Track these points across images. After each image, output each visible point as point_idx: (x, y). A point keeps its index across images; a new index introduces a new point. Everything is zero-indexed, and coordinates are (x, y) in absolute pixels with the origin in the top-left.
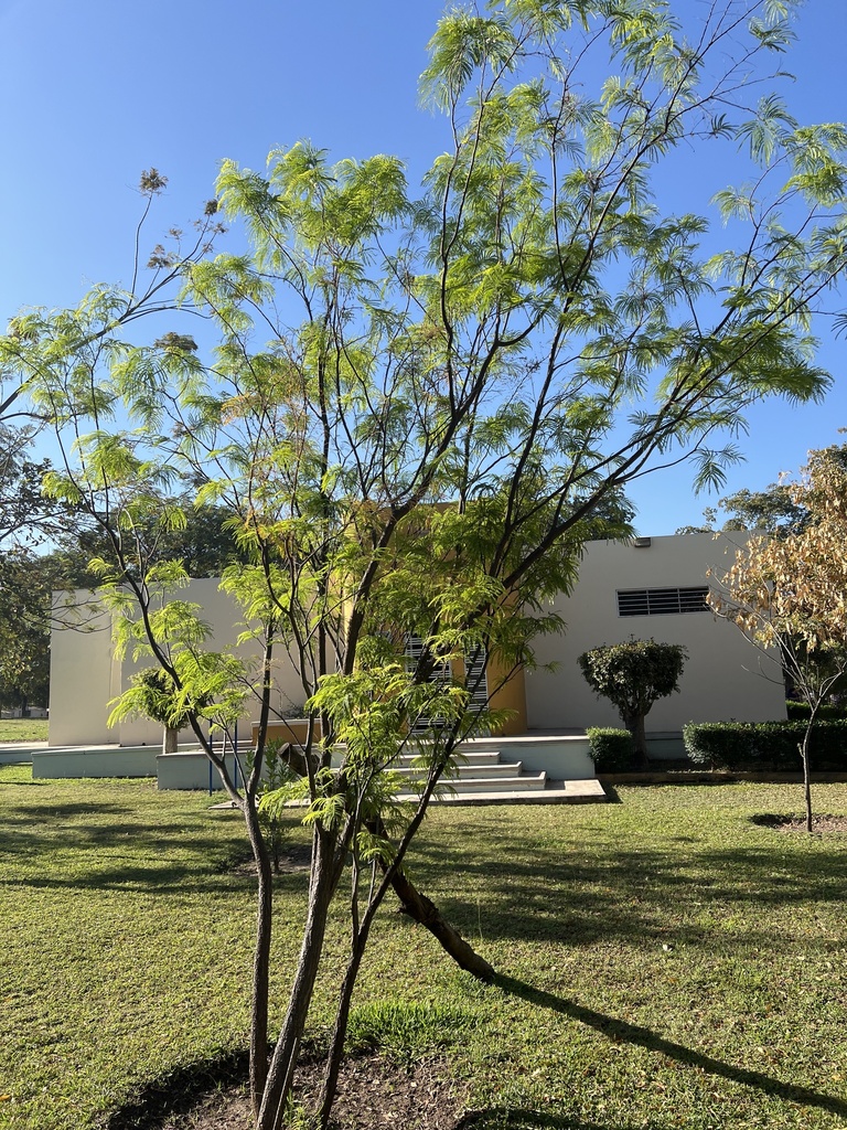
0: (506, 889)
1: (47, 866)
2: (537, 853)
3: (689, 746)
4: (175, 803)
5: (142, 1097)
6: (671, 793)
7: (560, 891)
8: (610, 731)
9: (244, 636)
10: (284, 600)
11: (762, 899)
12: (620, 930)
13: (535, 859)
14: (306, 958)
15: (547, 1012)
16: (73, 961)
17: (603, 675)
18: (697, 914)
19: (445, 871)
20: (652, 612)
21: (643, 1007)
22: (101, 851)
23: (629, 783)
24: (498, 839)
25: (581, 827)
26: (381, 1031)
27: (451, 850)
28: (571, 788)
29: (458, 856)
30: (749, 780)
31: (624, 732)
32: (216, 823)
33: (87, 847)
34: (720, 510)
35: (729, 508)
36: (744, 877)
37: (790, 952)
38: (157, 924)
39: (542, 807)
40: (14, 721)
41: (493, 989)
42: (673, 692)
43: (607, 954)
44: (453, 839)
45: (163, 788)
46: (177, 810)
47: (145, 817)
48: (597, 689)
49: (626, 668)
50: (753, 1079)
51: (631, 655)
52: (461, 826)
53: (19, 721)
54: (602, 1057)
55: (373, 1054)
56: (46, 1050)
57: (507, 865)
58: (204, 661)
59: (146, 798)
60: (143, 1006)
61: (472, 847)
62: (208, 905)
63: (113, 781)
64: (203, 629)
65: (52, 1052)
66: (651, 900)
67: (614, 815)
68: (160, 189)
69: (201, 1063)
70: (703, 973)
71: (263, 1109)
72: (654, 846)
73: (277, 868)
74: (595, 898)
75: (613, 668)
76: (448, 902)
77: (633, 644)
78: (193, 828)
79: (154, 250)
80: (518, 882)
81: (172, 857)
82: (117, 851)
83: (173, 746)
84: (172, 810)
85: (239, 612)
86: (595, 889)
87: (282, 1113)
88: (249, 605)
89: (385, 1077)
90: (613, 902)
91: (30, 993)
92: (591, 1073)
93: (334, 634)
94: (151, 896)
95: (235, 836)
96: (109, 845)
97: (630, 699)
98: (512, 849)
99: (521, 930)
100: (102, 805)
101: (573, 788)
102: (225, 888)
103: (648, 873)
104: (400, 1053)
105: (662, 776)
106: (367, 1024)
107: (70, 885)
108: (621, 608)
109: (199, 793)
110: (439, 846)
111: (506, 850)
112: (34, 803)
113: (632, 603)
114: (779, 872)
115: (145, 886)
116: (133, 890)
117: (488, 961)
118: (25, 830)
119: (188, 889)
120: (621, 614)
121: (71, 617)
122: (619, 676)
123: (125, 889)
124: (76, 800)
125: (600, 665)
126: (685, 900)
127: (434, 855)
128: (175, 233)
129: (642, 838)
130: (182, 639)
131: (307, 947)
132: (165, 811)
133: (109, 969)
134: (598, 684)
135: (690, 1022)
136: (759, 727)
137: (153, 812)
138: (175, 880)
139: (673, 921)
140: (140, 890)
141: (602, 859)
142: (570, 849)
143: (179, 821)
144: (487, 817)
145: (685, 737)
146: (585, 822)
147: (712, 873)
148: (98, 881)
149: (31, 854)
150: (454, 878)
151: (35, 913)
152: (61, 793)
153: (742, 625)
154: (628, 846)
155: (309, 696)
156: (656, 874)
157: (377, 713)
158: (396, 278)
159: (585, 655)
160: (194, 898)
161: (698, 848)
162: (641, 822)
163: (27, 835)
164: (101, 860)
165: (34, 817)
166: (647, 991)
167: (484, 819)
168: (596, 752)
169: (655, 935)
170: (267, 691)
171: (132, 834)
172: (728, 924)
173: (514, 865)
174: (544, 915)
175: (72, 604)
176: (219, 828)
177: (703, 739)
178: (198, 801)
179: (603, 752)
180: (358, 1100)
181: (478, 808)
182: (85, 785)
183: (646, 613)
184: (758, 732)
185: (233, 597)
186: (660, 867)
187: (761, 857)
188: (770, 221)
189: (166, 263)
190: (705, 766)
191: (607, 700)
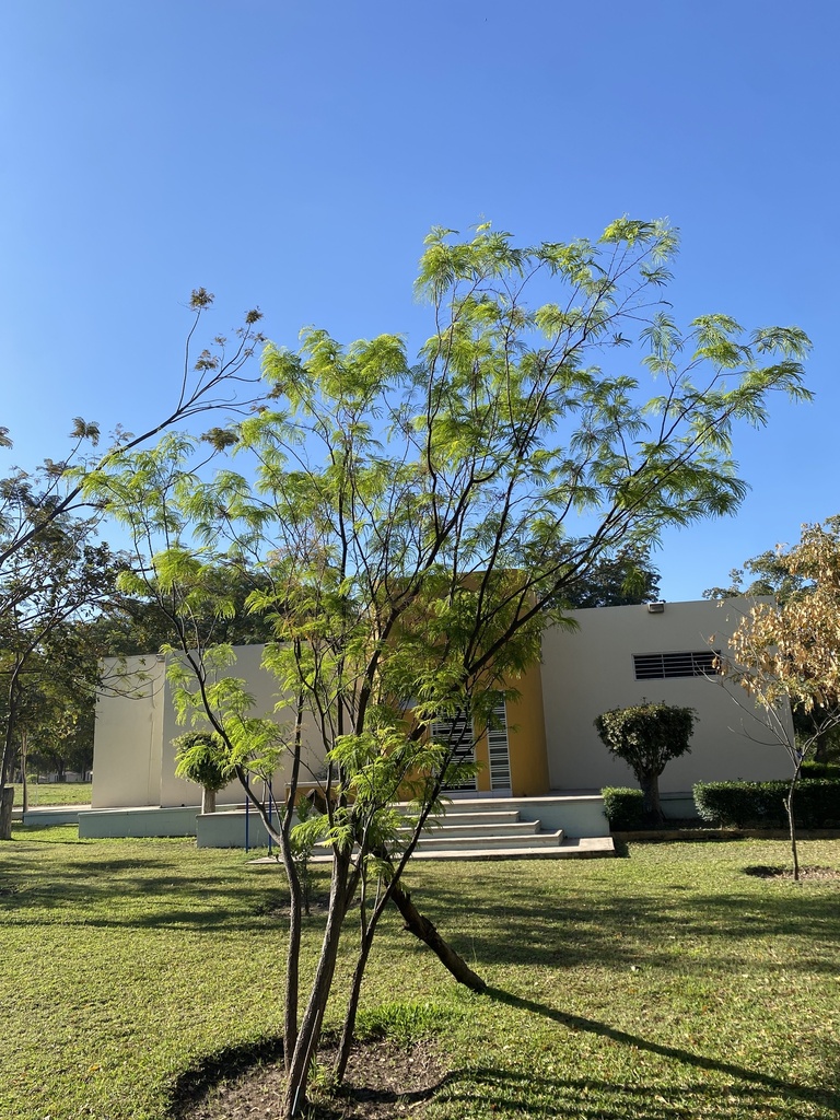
0: (507, 927)
1: (103, 910)
2: (540, 899)
3: (699, 805)
4: (214, 859)
5: (201, 1066)
6: (679, 849)
7: (555, 928)
8: (623, 791)
9: (280, 704)
10: (310, 679)
11: (731, 934)
12: (600, 957)
13: (538, 903)
14: (326, 951)
15: (524, 1012)
16: (136, 980)
17: (617, 737)
18: (669, 946)
19: (456, 913)
20: (667, 676)
21: (603, 1009)
22: (149, 899)
23: (642, 840)
24: (509, 888)
25: (586, 877)
26: (387, 1023)
27: (463, 897)
28: (585, 844)
29: (469, 901)
30: (755, 837)
31: (637, 791)
32: (252, 876)
33: (138, 896)
34: (746, 572)
35: (755, 570)
36: (721, 916)
37: (737, 972)
38: (205, 954)
39: (554, 862)
40: (52, 786)
41: (483, 997)
42: (685, 752)
43: (583, 975)
44: (467, 888)
45: (202, 846)
46: (217, 865)
47: (187, 871)
48: (612, 750)
49: (638, 730)
50: (674, 1054)
51: (643, 717)
52: (475, 878)
53: (57, 786)
54: (560, 1040)
55: (381, 1041)
56: (122, 1039)
57: (513, 908)
58: (249, 725)
59: (187, 855)
60: (197, 1011)
61: (482, 894)
62: (248, 940)
63: (154, 840)
64: (248, 699)
65: (127, 1041)
66: (634, 935)
67: (619, 868)
68: (208, 305)
69: (246, 1046)
70: (660, 987)
71: (293, 1063)
72: (649, 892)
73: (307, 911)
74: (585, 933)
75: (626, 730)
76: (454, 936)
77: (645, 707)
78: (231, 880)
79: (201, 354)
80: (519, 921)
81: (214, 903)
82: (164, 899)
83: (211, 806)
84: (211, 865)
85: (276, 685)
86: (586, 926)
87: (307, 1071)
88: (284, 680)
89: (390, 1056)
90: (600, 936)
91: (103, 1003)
92: (548, 1049)
93: (349, 703)
94: (197, 933)
95: (270, 887)
96: (157, 894)
97: (644, 760)
98: (519, 896)
99: (514, 956)
100: (146, 861)
101: (585, 845)
102: (263, 927)
103: (636, 914)
104: (402, 1038)
105: (673, 834)
106: (376, 1017)
107: (127, 925)
108: (637, 672)
109: (236, 850)
110: (453, 893)
111: (513, 896)
112: (84, 860)
113: (649, 667)
114: (752, 913)
115: (192, 925)
116: (182, 929)
117: (483, 978)
118: (80, 882)
119: (230, 928)
120: (638, 677)
121: (121, 685)
122: (632, 738)
123: (175, 928)
124: (122, 857)
125: (614, 727)
126: (662, 935)
127: (448, 900)
128: (220, 341)
129: (637, 887)
130: (232, 708)
131: (328, 943)
132: (205, 866)
133: (166, 986)
134: (613, 745)
135: (638, 1018)
136: (764, 786)
137: (194, 867)
138: (217, 921)
139: (648, 950)
140: (188, 929)
141: (599, 903)
142: (571, 896)
143: (219, 874)
144: (502, 870)
145: (695, 796)
146: (591, 873)
147: (694, 913)
148: (152, 922)
149: (88, 902)
150: (463, 919)
151: (99, 946)
152: (107, 851)
153: (747, 688)
154: (623, 893)
155: (328, 751)
156: (643, 915)
157: (381, 765)
158: (398, 426)
159: (601, 717)
160: (235, 934)
161: (688, 894)
162: (642, 873)
163: (82, 886)
164: (152, 905)
165: (85, 872)
166: (610, 998)
167: (499, 872)
168: (610, 811)
169: (627, 960)
170: (298, 748)
171: (178, 885)
172: (694, 952)
173: (518, 908)
174: (536, 946)
175: (124, 672)
176: (256, 880)
177: (712, 798)
178: (236, 857)
179: (616, 811)
180: (367, 1071)
181: (494, 863)
182: (129, 844)
183: (661, 676)
184: (763, 791)
185: (272, 673)
186: (648, 909)
187: (741, 901)
188: (683, 382)
189: (212, 365)
190: (715, 824)
191: (622, 761)
